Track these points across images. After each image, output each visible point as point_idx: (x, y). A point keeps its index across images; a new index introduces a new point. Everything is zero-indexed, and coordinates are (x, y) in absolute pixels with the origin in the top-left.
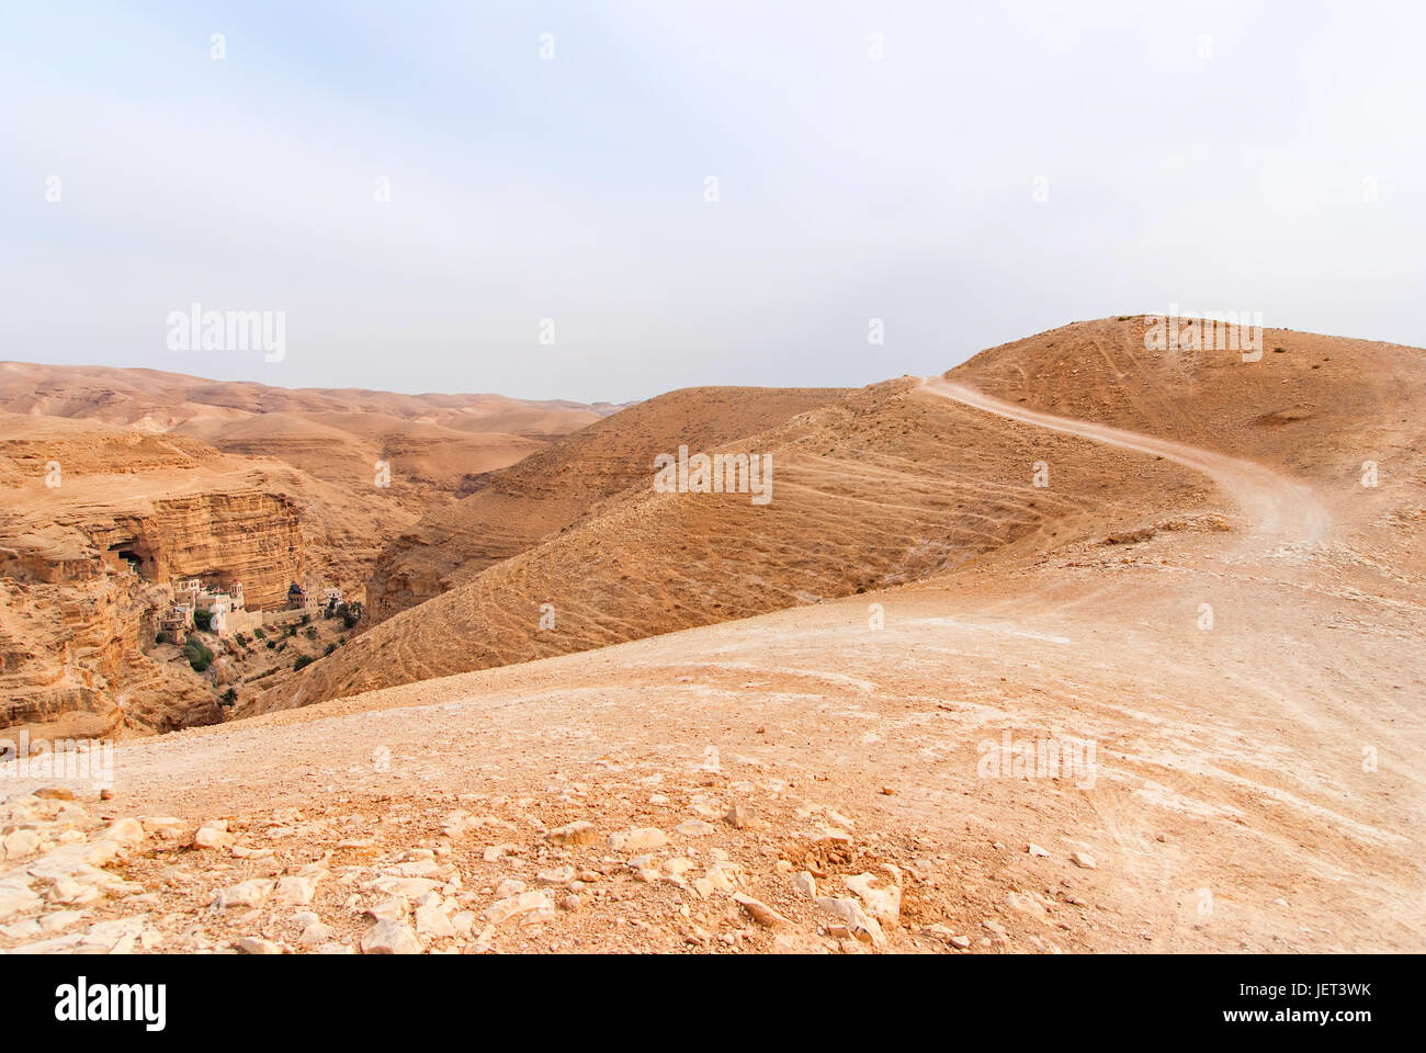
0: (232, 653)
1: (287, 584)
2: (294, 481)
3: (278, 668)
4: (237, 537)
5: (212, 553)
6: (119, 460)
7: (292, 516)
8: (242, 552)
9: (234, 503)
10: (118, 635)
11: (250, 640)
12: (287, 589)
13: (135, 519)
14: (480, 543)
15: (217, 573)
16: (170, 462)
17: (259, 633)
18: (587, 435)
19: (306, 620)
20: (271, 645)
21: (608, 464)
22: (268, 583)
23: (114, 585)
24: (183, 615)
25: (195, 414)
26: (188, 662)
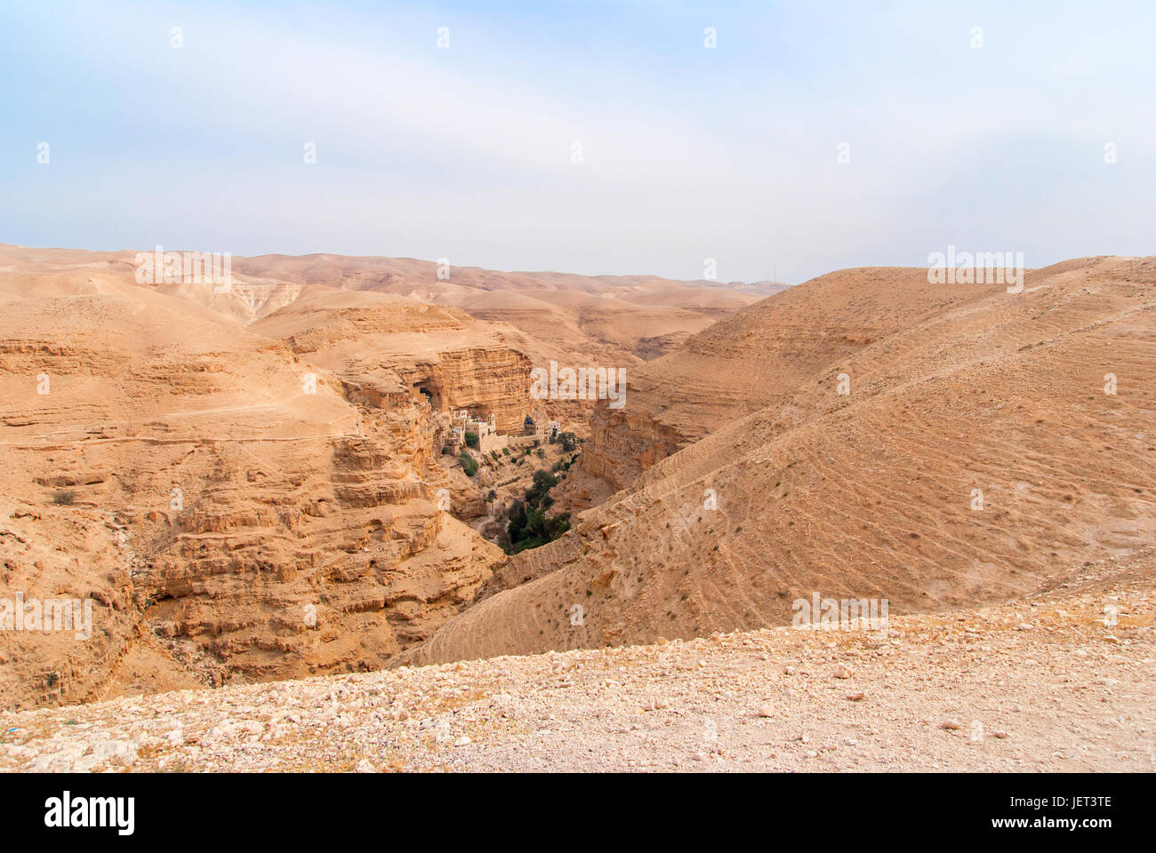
0: (489, 464)
1: (524, 416)
2: (521, 341)
3: (519, 478)
4: (492, 380)
5: (475, 392)
6: (416, 323)
7: (527, 367)
8: (494, 392)
9: (490, 355)
10: (422, 447)
11: (500, 456)
12: (524, 420)
13: (429, 366)
14: (684, 391)
15: (478, 406)
16: (447, 325)
17: (506, 452)
18: (764, 307)
19: (537, 443)
20: (514, 461)
21: (785, 331)
22: (511, 415)
23: (418, 413)
24: (458, 435)
25: (445, 290)
26: (462, 469)
